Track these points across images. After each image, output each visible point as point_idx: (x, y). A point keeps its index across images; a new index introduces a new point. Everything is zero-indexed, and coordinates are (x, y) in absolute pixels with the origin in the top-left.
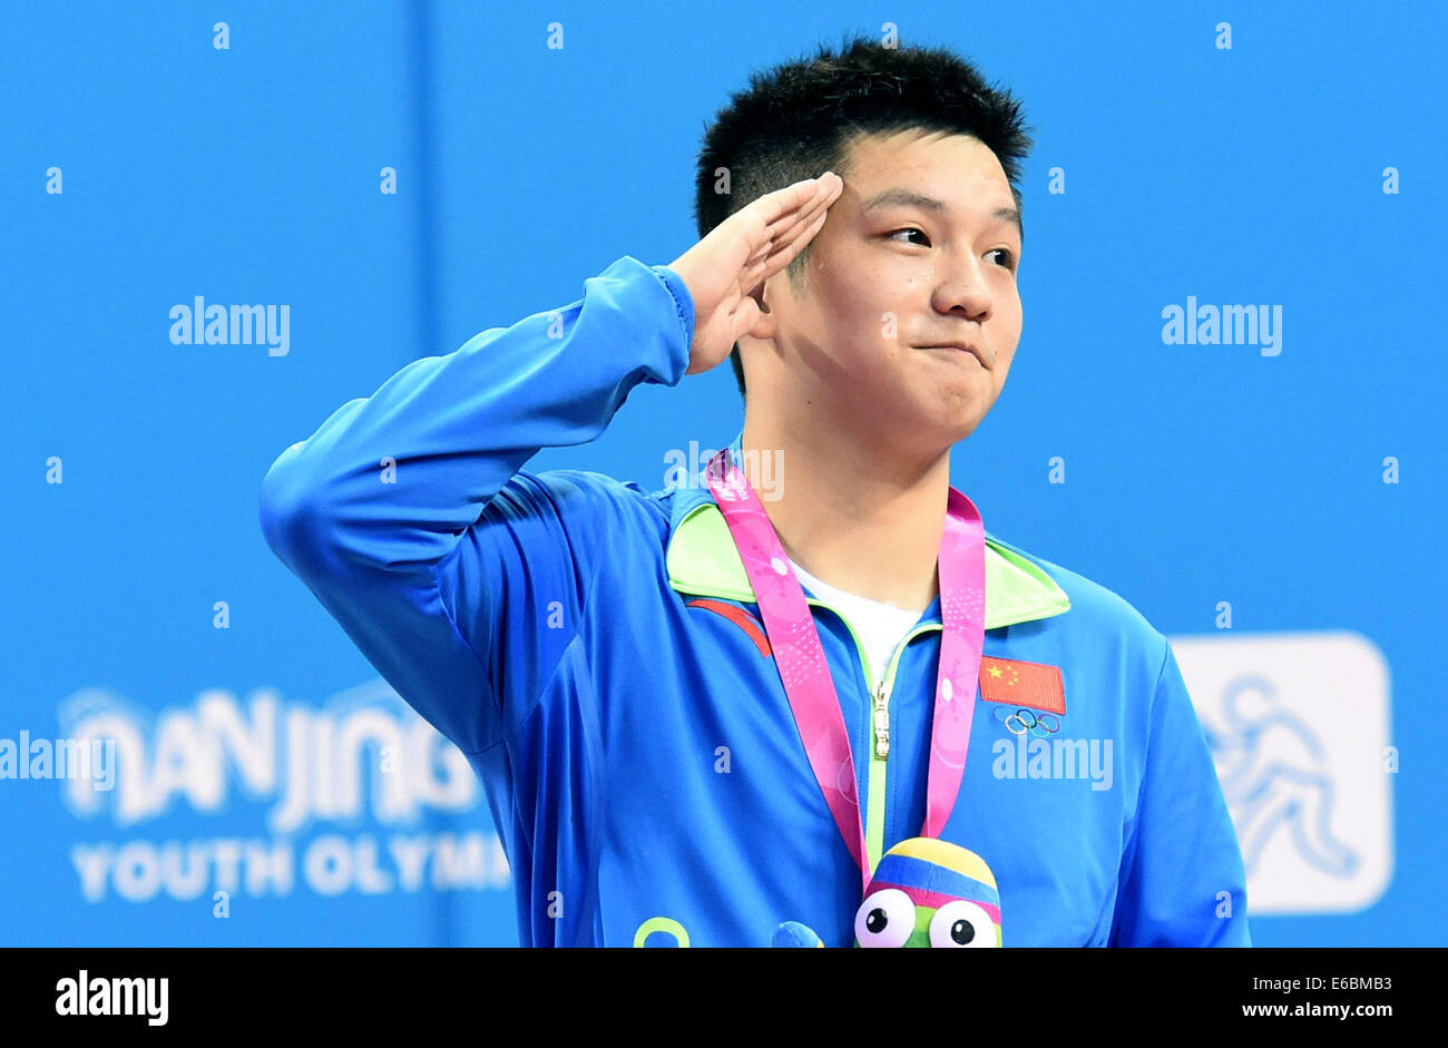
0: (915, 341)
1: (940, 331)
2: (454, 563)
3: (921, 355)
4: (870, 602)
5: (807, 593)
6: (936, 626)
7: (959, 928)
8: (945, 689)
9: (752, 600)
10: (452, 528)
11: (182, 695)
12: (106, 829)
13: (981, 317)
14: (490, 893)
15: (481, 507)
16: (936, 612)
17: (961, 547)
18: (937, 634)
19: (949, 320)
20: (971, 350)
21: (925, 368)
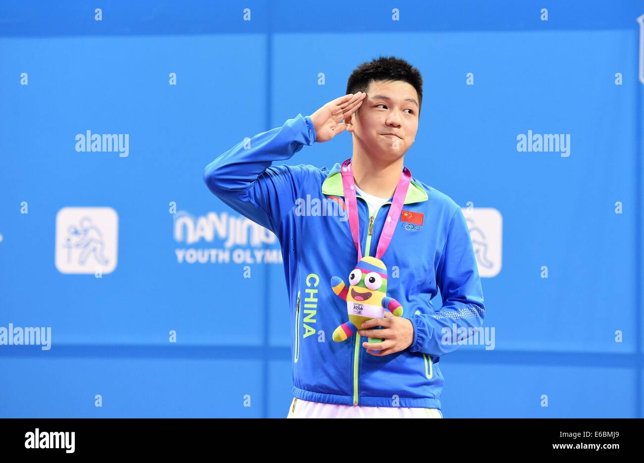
0: (380, 133)
1: (387, 130)
2: (252, 187)
3: (382, 136)
4: (374, 197)
5: (357, 193)
6: (390, 203)
7: (371, 279)
8: (389, 219)
9: (343, 196)
10: (250, 181)
11: (204, 213)
12: (184, 245)
13: (399, 126)
14: (278, 264)
15: (257, 176)
16: (391, 200)
17: (404, 184)
18: (390, 205)
19: (390, 128)
20: (395, 135)
21: (383, 139)
